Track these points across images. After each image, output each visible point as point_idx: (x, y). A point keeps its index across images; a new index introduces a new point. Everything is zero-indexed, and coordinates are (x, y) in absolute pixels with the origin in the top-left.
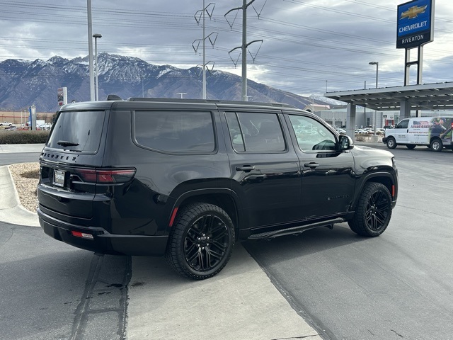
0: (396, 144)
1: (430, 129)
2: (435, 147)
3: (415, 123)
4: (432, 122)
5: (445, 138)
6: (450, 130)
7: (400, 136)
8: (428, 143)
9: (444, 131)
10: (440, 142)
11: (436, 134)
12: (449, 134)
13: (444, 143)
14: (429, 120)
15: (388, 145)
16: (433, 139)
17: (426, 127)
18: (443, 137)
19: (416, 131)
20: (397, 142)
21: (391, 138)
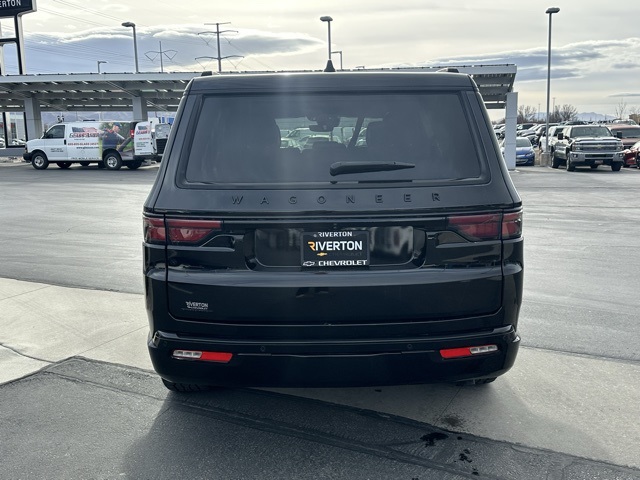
0: (48, 162)
1: (101, 139)
2: (111, 162)
3: (74, 130)
4: (101, 129)
5: (125, 150)
6: (130, 140)
7: (53, 150)
8: (100, 158)
9: (121, 141)
10: (118, 156)
11: (110, 146)
12: (129, 145)
13: (124, 158)
14: (97, 126)
15: (34, 164)
16: (106, 153)
17: (94, 136)
18: (122, 149)
19: (79, 142)
20: (49, 159)
21: (39, 153)
